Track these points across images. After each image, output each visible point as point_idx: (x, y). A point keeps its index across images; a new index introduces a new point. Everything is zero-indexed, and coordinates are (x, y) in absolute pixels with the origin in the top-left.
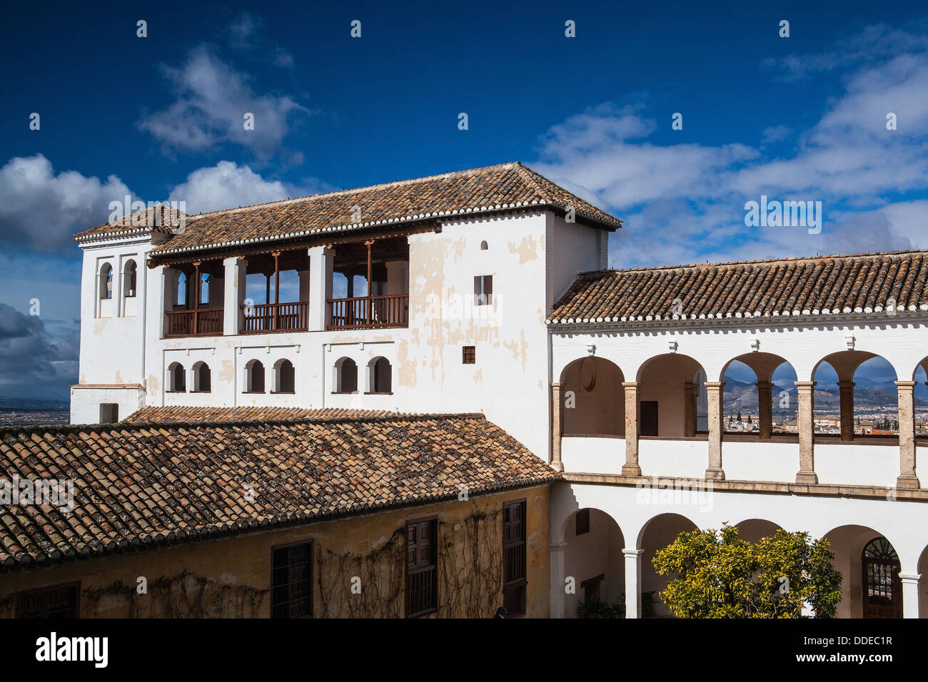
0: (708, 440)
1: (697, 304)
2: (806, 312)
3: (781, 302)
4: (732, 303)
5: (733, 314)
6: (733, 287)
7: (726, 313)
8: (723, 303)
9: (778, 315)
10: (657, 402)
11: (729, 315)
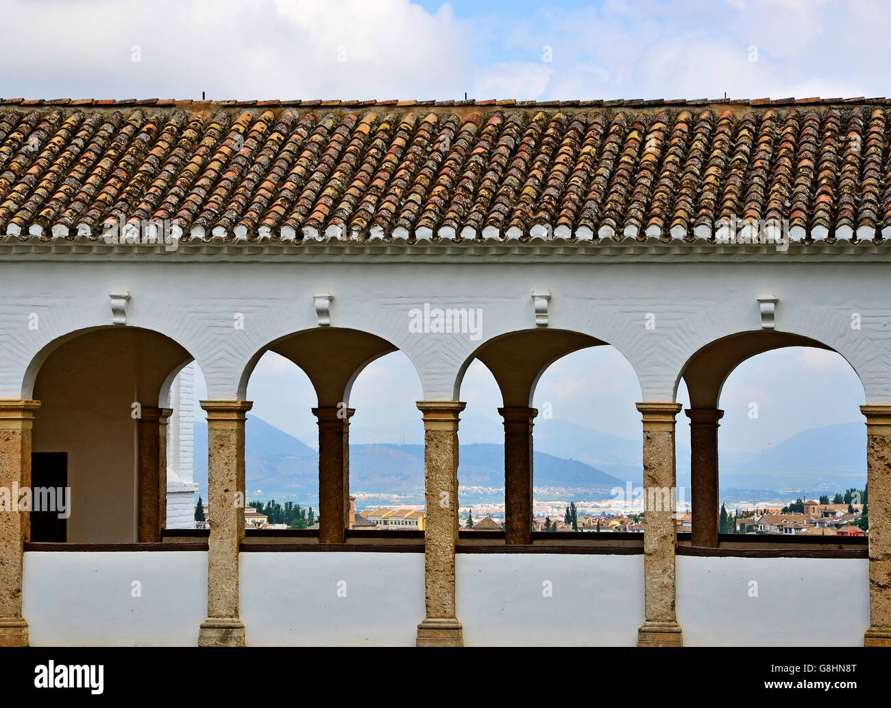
0: (205, 548)
1: (182, 200)
2: (447, 232)
3: (388, 206)
4: (271, 201)
5: (276, 230)
6: (272, 162)
7: (257, 226)
8: (249, 202)
9: (381, 236)
10: (65, 455)
11: (264, 232)
